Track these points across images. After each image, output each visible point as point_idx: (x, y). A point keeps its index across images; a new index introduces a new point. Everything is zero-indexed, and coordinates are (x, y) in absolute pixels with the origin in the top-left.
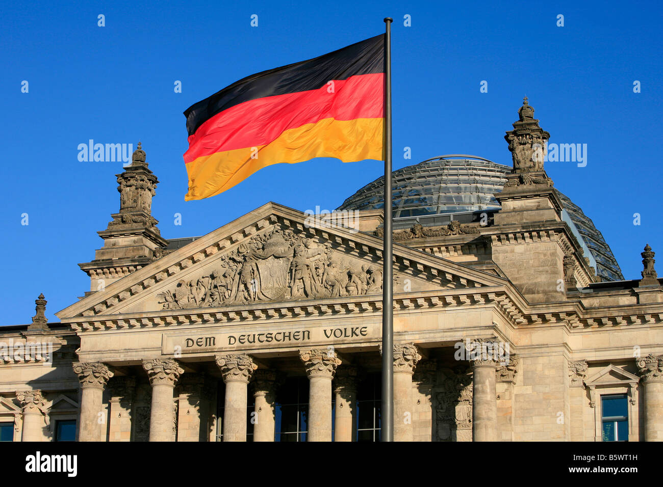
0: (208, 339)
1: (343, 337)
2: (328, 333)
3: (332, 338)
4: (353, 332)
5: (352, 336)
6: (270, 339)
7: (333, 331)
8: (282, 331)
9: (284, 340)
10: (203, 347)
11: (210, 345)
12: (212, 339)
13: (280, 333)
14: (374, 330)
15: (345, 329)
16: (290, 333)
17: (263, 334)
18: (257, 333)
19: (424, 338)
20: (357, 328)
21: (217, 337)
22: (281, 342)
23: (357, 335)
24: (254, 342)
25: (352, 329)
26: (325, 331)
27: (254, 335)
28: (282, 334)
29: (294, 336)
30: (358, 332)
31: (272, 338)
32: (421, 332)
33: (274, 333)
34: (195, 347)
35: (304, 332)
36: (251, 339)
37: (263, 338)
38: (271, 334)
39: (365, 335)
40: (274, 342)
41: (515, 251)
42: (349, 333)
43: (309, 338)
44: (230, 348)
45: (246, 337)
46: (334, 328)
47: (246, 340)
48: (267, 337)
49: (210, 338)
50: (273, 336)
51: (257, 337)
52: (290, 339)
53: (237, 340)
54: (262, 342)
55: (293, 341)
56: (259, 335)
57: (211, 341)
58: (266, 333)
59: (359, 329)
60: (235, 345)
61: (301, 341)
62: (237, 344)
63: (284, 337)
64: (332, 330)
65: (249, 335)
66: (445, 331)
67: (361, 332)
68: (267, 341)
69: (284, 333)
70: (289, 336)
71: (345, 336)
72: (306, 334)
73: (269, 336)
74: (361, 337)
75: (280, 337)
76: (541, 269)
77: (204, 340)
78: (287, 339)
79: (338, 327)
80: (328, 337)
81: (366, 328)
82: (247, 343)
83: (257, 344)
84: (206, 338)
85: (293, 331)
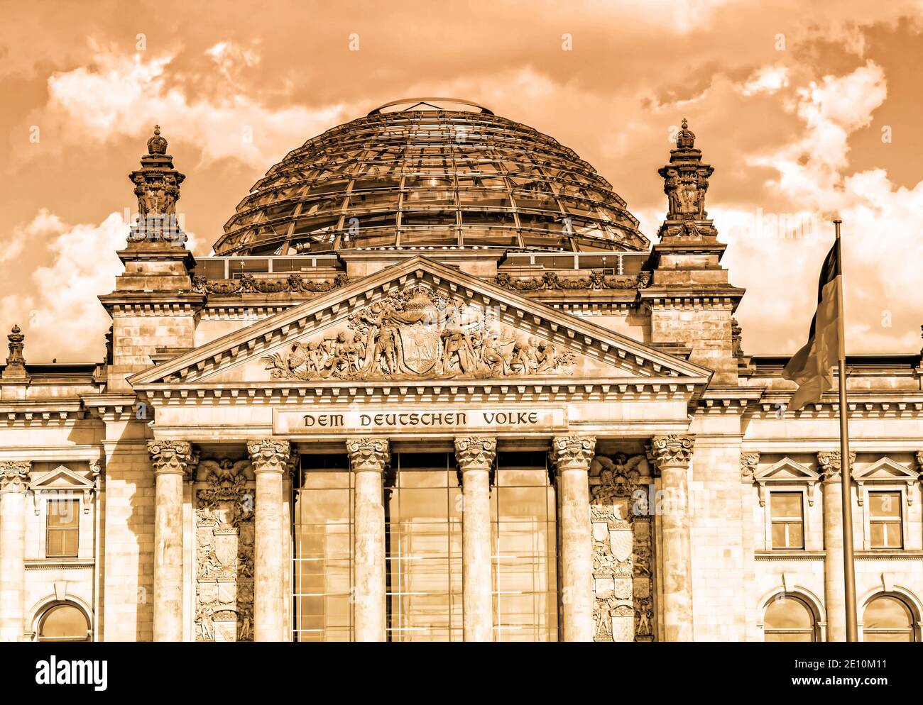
0: (334, 418)
1: (507, 423)
2: (489, 418)
3: (494, 423)
4: (520, 419)
5: (519, 423)
6: (415, 421)
7: (495, 416)
8: (431, 412)
9: (433, 423)
10: (328, 426)
11: (336, 425)
12: (339, 418)
13: (428, 415)
14: (546, 418)
15: (510, 414)
16: (440, 415)
17: (406, 415)
18: (397, 414)
19: (606, 430)
20: (525, 414)
21: (346, 416)
22: (430, 426)
23: (525, 422)
24: (395, 423)
25: (519, 414)
26: (485, 415)
27: (394, 415)
28: (431, 416)
29: (446, 419)
30: (525, 417)
31: (417, 420)
32: (603, 422)
33: (420, 414)
34: (317, 425)
35: (458, 415)
36: (391, 420)
37: (406, 419)
38: (417, 415)
39: (534, 423)
40: (421, 425)
42: (515, 418)
43: (464, 422)
44: (364, 430)
45: (384, 418)
46: (496, 412)
47: (384, 421)
48: (411, 418)
49: (336, 416)
50: (419, 417)
51: (398, 418)
52: (441, 423)
53: (373, 420)
54: (405, 424)
56: (401, 415)
57: (337, 419)
58: (410, 413)
59: (527, 415)
60: (370, 427)
61: (454, 425)
62: (373, 425)
63: (433, 419)
64: (493, 414)
65: (387, 415)
66: (632, 422)
67: (529, 418)
68: (411, 423)
69: (433, 415)
70: (440, 419)
71: (510, 422)
72: (461, 417)
73: (414, 418)
74: (529, 424)
75: (428, 419)
76: (712, 342)
77: (328, 418)
78: (437, 422)
79: (501, 411)
80: (489, 423)
81: (535, 414)
82: (385, 425)
83: (399, 426)
84: (332, 416)
85: (444, 413)
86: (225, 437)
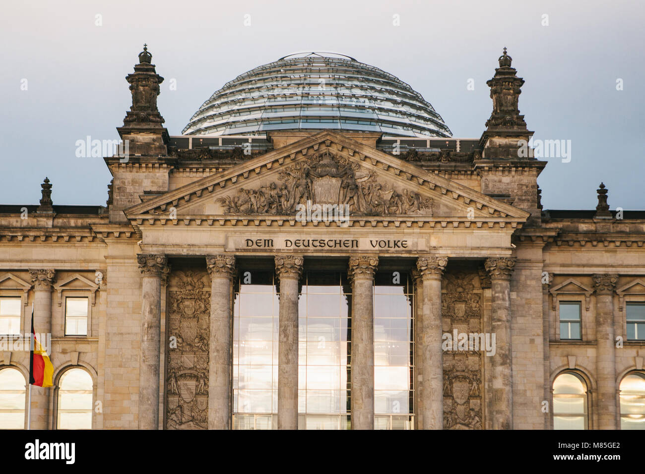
0: (267, 241)
1: (386, 248)
2: (374, 244)
3: (377, 248)
4: (395, 244)
5: (395, 247)
6: (323, 245)
7: (378, 242)
8: (334, 239)
9: (335, 246)
10: (262, 247)
11: (268, 246)
12: (270, 242)
13: (332, 241)
14: (413, 244)
15: (389, 241)
16: (340, 241)
17: (317, 240)
18: (311, 240)
19: (454, 254)
20: (399, 241)
21: (275, 240)
22: (333, 248)
23: (399, 247)
24: (309, 246)
25: (395, 241)
26: (371, 241)
27: (309, 241)
29: (344, 244)
30: (399, 244)
31: (324, 244)
32: (453, 247)
34: (255, 246)
35: (353, 241)
36: (306, 243)
37: (317, 243)
38: (324, 241)
39: (405, 247)
40: (327, 248)
41: (503, 181)
42: (392, 244)
43: (357, 246)
44: (288, 250)
45: (301, 242)
46: (379, 240)
47: (301, 244)
48: (320, 243)
49: (268, 241)
50: (326, 242)
51: (311, 242)
52: (340, 246)
53: (293, 243)
54: (316, 246)
55: (343, 248)
56: (313, 241)
57: (269, 242)
58: (319, 239)
59: (401, 242)
60: (292, 248)
61: (350, 248)
62: (293, 247)
63: (336, 244)
64: (377, 241)
65: (304, 240)
66: (472, 249)
67: (402, 244)
68: (320, 246)
69: (335, 241)
70: (340, 244)
71: (389, 247)
72: (355, 242)
73: (322, 242)
74: (402, 248)
75: (332, 244)
76: (524, 198)
77: (263, 242)
78: (338, 245)
79: (382, 239)
80: (374, 247)
81: (406, 241)
82: (302, 247)
83: (311, 248)
84: (265, 240)
85: (343, 240)
86: (191, 253)
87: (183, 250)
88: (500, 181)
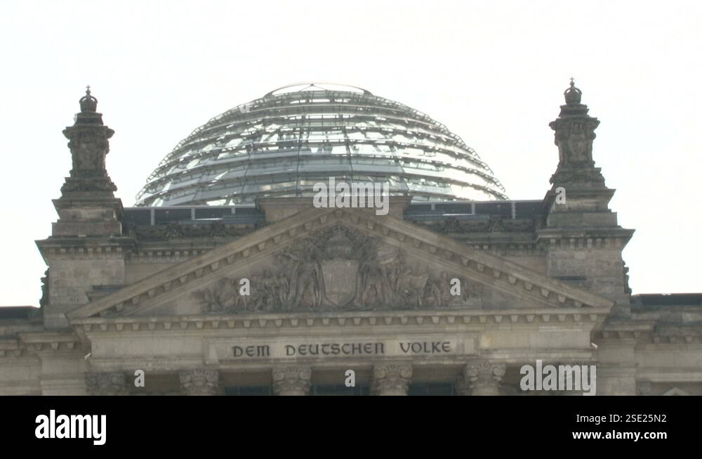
0: (261, 349)
1: (422, 353)
2: (405, 347)
3: (410, 353)
4: (434, 347)
5: (433, 351)
6: (336, 351)
7: (411, 345)
8: (351, 343)
9: (353, 353)
10: (255, 357)
11: (263, 354)
12: (266, 349)
13: (348, 345)
14: (458, 347)
15: (425, 344)
16: (360, 345)
17: (328, 345)
18: (320, 344)
19: (514, 358)
20: (439, 343)
21: (271, 346)
22: (350, 355)
23: (439, 351)
24: (317, 353)
25: (433, 344)
26: (401, 345)
27: (317, 346)
28: (351, 346)
29: (365, 349)
30: (439, 347)
31: (339, 350)
32: (512, 350)
33: (341, 345)
34: (245, 356)
35: (376, 345)
36: (314, 350)
37: (329, 349)
38: (338, 345)
39: (447, 351)
40: (342, 354)
41: (576, 257)
42: (429, 347)
43: (383, 352)
44: (289, 359)
45: (307, 348)
46: (412, 342)
47: (307, 351)
48: (332, 348)
49: (263, 347)
50: (340, 347)
51: (320, 348)
52: (360, 352)
53: (297, 350)
54: (327, 353)
55: (364, 354)
56: (324, 345)
57: (264, 350)
58: (331, 344)
59: (441, 344)
60: (295, 356)
61: (373, 354)
62: (297, 355)
63: (354, 349)
64: (409, 344)
65: (311, 346)
67: (443, 347)
68: (333, 352)
69: (353, 345)
70: (360, 348)
71: (425, 351)
72: (379, 347)
73: (335, 348)
74: (443, 353)
75: (348, 349)
76: (605, 279)
77: (255, 350)
78: (357, 352)
79: (416, 341)
80: (404, 351)
81: (448, 343)
82: (309, 355)
83: (321, 355)
84: (258, 347)
85: (364, 343)
86: (158, 368)
87: (147, 365)
88: (572, 257)
